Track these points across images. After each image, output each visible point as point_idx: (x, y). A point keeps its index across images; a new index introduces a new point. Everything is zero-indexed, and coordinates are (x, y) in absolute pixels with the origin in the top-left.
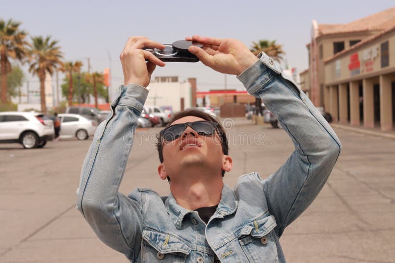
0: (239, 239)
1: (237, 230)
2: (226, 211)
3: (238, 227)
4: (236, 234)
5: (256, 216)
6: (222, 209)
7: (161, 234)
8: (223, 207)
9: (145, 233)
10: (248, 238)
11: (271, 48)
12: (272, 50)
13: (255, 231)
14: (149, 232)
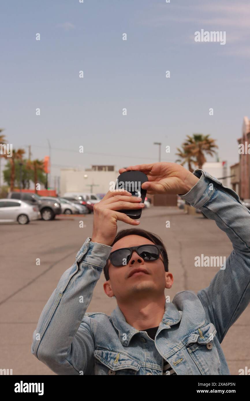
0: (187, 347)
1: (184, 339)
2: (172, 321)
3: (185, 336)
4: (184, 343)
5: (199, 325)
6: (168, 320)
7: (112, 352)
8: (168, 318)
9: (97, 353)
10: (195, 345)
11: (204, 142)
12: (205, 144)
13: (201, 339)
14: (100, 351)
